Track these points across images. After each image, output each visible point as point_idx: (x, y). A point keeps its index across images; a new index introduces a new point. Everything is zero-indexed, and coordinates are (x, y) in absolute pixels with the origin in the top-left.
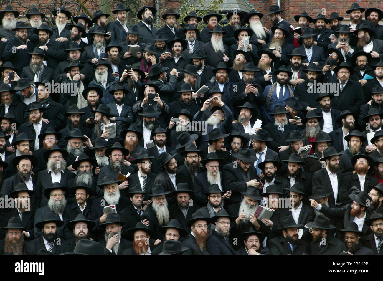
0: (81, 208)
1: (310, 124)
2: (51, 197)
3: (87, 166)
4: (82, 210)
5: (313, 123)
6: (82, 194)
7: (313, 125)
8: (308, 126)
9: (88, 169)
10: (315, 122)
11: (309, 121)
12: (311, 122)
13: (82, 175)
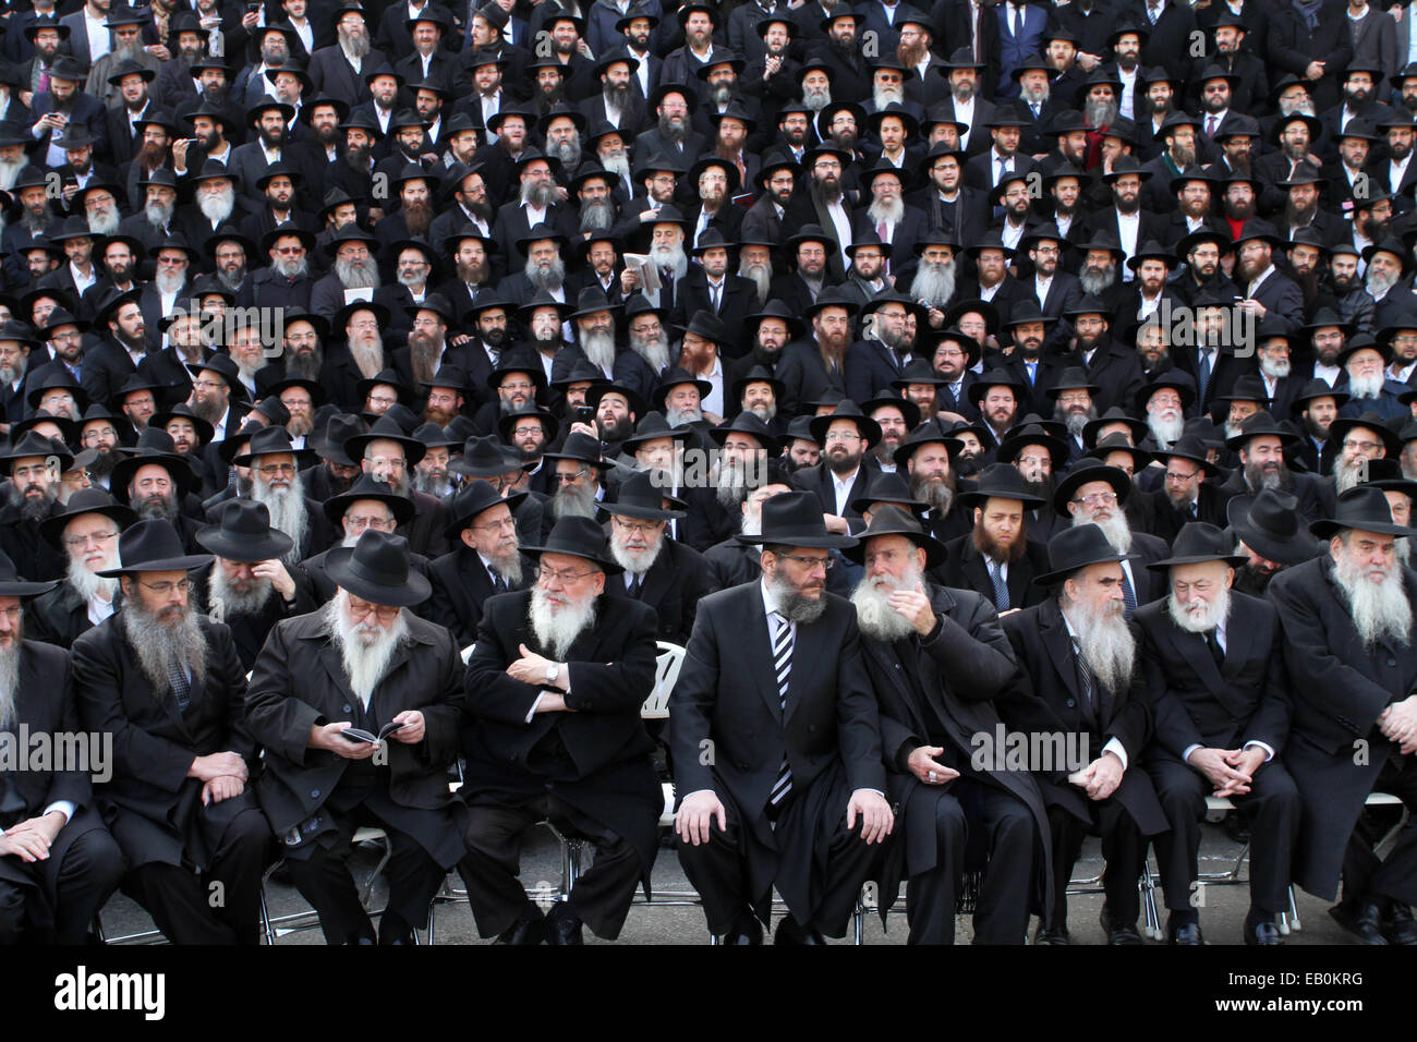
0: (603, 281)
1: (1094, 97)
2: (530, 257)
3: (600, 189)
4: (606, 287)
5: (1102, 95)
6: (606, 253)
7: (1102, 100)
8: (1091, 101)
9: (603, 194)
10: (1107, 93)
11: (1094, 89)
12: (1098, 93)
13: (590, 210)
